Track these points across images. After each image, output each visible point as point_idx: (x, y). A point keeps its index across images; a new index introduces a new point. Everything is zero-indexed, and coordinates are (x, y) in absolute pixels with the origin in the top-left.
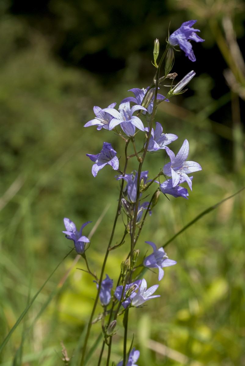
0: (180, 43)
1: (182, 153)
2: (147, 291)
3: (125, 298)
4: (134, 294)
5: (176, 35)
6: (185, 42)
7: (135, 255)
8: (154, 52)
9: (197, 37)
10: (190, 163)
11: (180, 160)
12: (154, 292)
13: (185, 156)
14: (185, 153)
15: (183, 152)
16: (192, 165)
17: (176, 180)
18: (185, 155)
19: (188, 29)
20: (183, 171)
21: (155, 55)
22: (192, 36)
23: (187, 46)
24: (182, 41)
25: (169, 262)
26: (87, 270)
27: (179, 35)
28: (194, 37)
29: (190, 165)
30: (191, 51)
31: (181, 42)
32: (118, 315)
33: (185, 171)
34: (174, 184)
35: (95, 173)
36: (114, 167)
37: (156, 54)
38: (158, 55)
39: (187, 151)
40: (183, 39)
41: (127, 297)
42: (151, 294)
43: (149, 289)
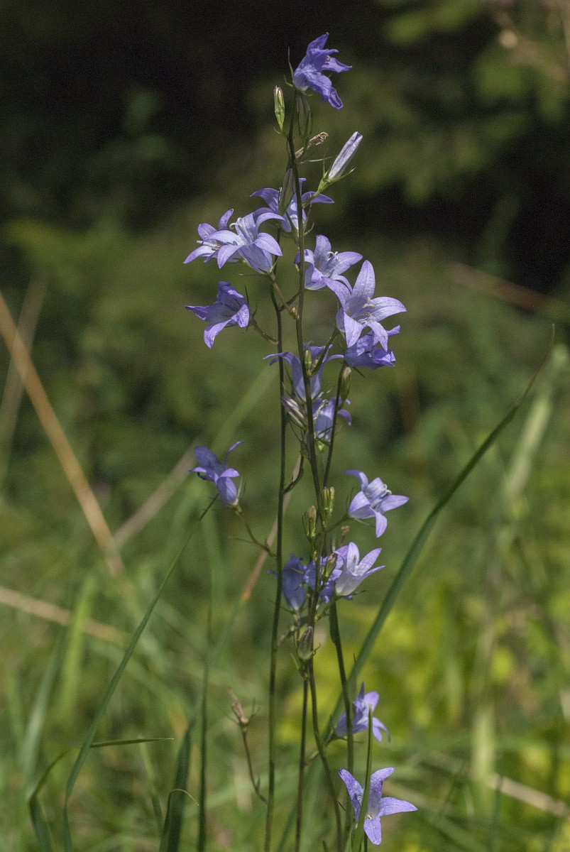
0: (310, 80)
1: (363, 284)
2: (361, 563)
3: (322, 582)
4: (337, 572)
5: (302, 68)
6: (318, 77)
7: (326, 497)
8: (277, 110)
9: (338, 64)
10: (381, 300)
11: (361, 297)
12: (374, 562)
13: (369, 289)
14: (367, 282)
15: (365, 283)
16: (385, 304)
17: (354, 334)
18: (367, 287)
19: (319, 53)
20: (371, 317)
21: (278, 115)
22: (328, 64)
23: (322, 83)
24: (313, 77)
25: (395, 501)
26: (251, 540)
27: (306, 68)
28: (332, 64)
29: (381, 305)
30: (331, 91)
31: (312, 79)
32: (316, 618)
33: (375, 318)
34: (349, 341)
35: (210, 341)
36: (241, 323)
37: (279, 113)
38: (283, 115)
39: (372, 279)
40: (314, 73)
41: (325, 579)
42: (368, 567)
43: (364, 559)
